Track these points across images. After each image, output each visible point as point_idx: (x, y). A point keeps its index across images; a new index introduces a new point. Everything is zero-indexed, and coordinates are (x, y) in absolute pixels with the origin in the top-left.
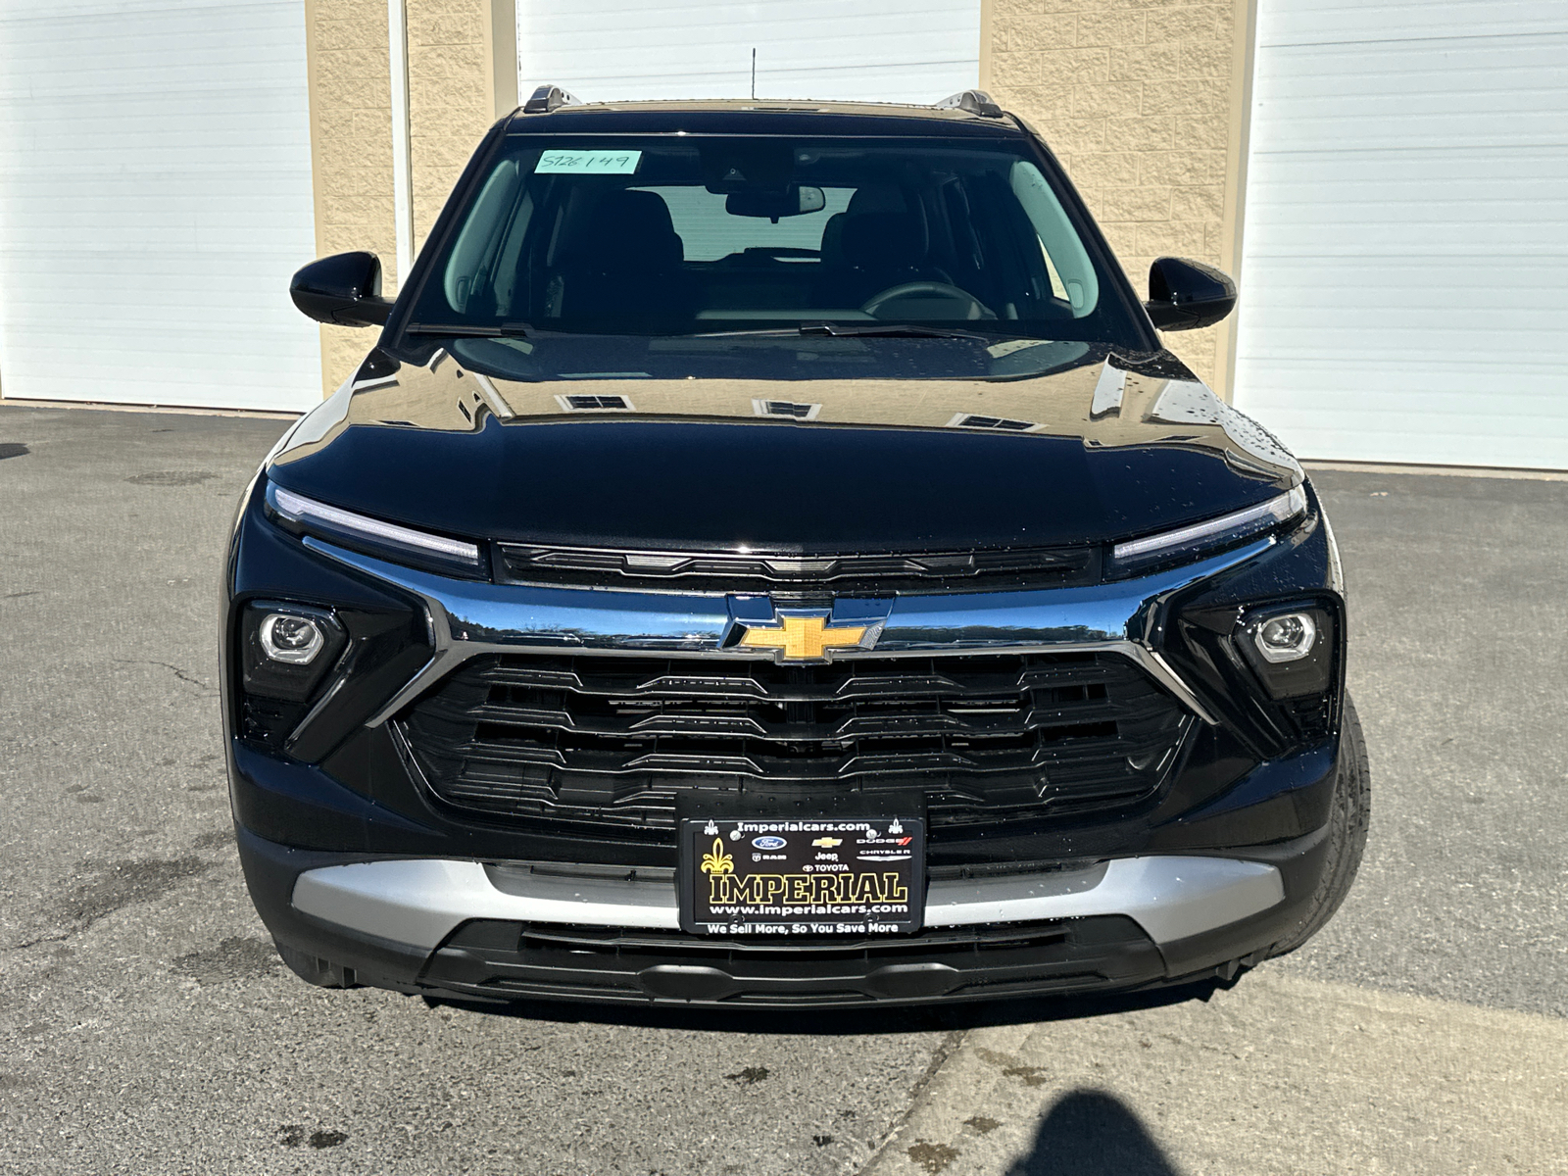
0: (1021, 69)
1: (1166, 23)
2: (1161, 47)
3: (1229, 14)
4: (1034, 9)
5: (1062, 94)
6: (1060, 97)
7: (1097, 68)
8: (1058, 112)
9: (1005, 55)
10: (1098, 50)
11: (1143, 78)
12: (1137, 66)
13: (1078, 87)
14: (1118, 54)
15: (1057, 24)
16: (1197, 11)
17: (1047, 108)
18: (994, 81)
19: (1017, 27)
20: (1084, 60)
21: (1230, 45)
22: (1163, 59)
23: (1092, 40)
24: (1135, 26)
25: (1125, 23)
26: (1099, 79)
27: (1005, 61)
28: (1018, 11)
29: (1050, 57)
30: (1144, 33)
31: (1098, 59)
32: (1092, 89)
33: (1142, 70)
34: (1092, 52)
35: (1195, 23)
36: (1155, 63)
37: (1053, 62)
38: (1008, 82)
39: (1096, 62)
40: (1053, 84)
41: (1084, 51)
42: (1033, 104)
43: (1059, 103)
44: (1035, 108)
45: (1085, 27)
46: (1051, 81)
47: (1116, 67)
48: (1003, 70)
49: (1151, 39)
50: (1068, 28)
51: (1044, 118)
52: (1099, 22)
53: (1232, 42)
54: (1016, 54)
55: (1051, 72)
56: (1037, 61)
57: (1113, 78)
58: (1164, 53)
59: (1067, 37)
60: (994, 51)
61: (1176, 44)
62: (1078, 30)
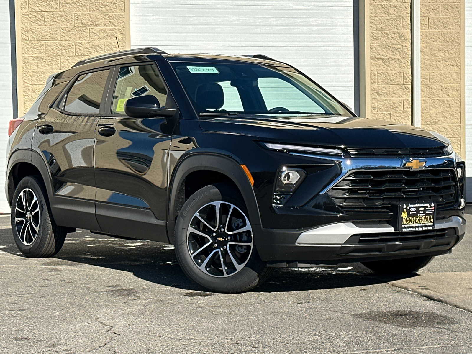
0: (36, 48)
1: (98, 34)
2: (97, 43)
3: (123, 32)
4: (40, 23)
5: (55, 59)
6: (54, 61)
7: (69, 50)
8: (54, 67)
9: (28, 42)
10: (70, 42)
11: (90, 55)
12: (87, 50)
13: (62, 57)
14: (79, 44)
15: (51, 31)
16: (110, 30)
17: (48, 65)
18: (24, 52)
19: (33, 30)
20: (64, 46)
21: (124, 44)
22: (97, 48)
23: (67, 38)
24: (85, 34)
25: (80, 32)
26: (71, 54)
27: (28, 44)
28: (32, 24)
29: (49, 44)
30: (89, 37)
31: (70, 46)
32: (68, 58)
33: (89, 52)
34: (67, 43)
35: (110, 34)
36: (94, 49)
37: (50, 46)
38: (31, 53)
39: (69, 47)
40: (51, 55)
41: (63, 42)
42: (42, 63)
43: (54, 63)
44: (43, 64)
45: (64, 33)
46: (50, 54)
47: (78, 50)
48: (27, 48)
49: (92, 39)
50: (56, 33)
51: (47, 69)
52: (69, 31)
53: (125, 43)
54: (33, 42)
55: (50, 50)
56: (43, 45)
57: (77, 54)
58: (98, 46)
59: (56, 36)
60: (23, 40)
61: (102, 42)
62: (60, 34)
